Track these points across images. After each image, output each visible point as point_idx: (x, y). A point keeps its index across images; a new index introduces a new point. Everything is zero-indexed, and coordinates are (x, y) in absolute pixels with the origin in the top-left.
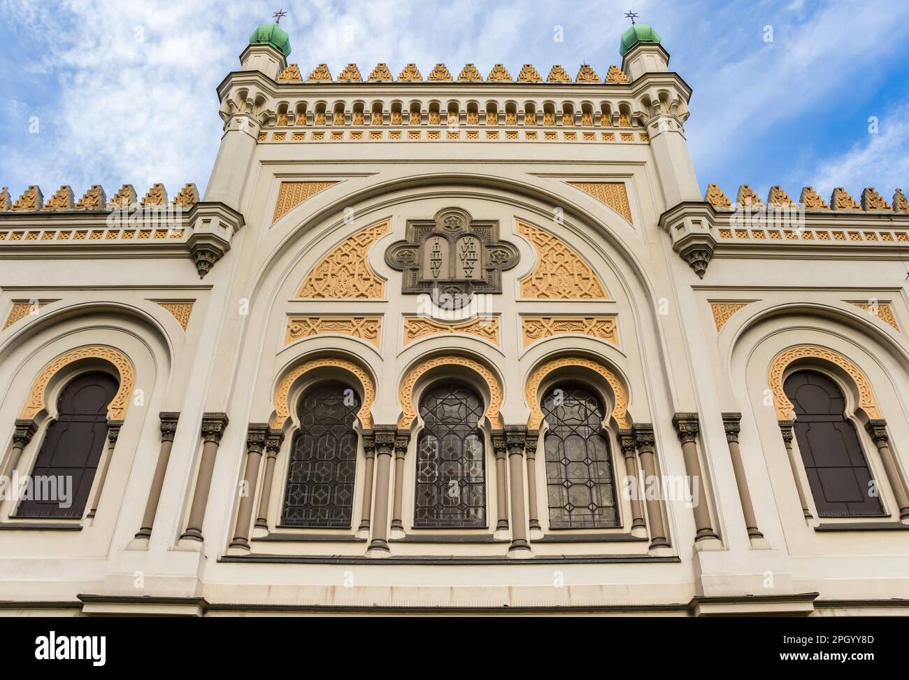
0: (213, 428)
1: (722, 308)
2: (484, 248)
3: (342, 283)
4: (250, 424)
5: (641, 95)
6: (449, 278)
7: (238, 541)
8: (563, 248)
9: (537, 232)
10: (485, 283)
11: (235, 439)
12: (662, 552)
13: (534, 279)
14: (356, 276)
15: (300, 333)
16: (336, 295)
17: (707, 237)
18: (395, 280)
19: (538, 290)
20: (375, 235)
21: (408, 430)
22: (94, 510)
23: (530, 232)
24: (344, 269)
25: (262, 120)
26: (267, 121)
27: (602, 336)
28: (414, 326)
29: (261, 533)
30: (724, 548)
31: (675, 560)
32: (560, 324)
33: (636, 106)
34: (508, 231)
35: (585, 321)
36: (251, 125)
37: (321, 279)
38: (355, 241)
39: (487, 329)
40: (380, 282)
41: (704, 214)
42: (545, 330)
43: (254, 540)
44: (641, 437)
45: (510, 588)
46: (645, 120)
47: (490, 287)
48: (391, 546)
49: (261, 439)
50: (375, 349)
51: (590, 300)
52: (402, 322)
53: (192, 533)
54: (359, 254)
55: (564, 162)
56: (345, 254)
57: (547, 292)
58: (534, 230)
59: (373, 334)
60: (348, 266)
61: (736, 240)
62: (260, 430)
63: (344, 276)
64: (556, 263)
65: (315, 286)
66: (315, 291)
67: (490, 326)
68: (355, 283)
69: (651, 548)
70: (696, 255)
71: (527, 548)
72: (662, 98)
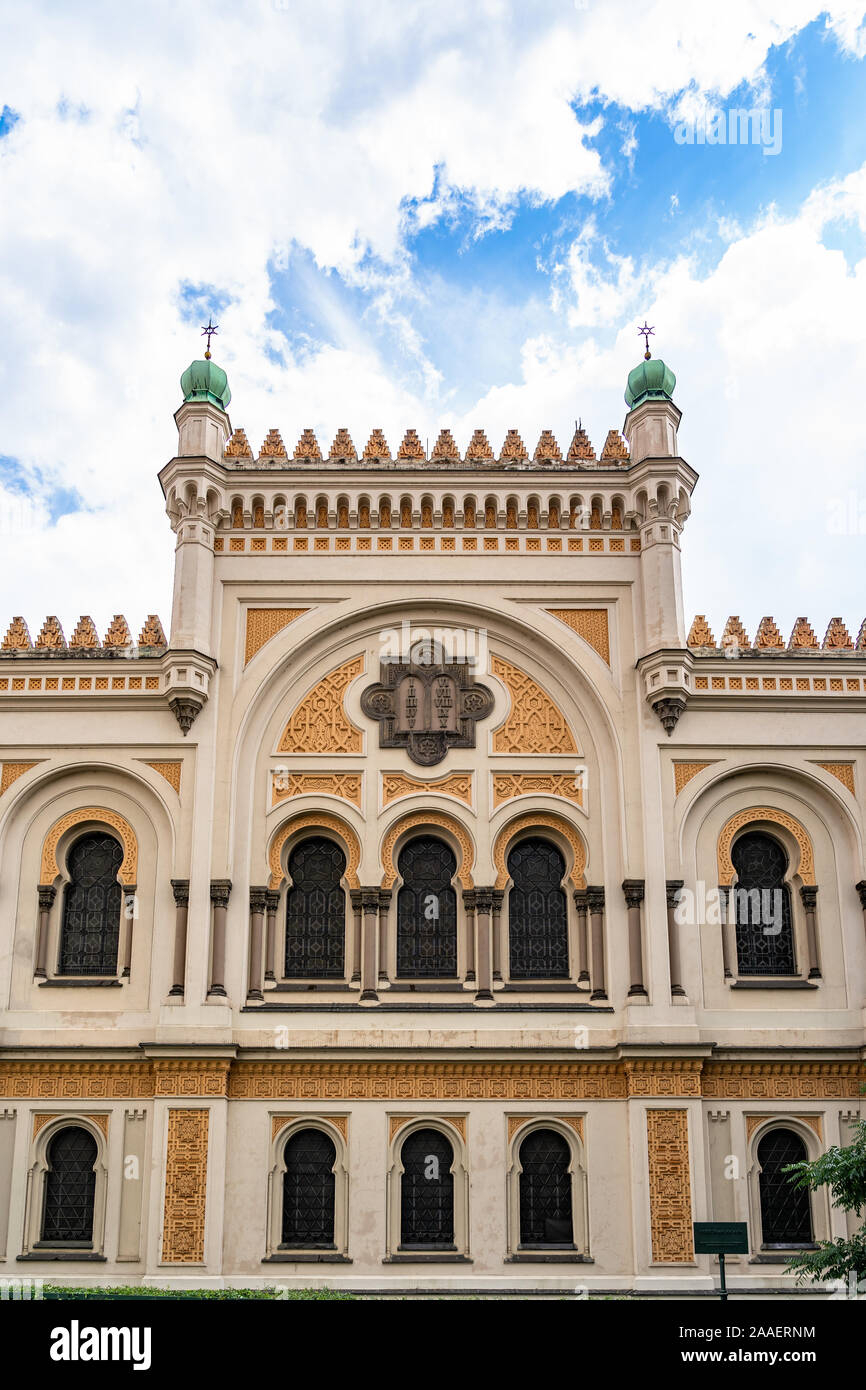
0: (220, 894)
1: (685, 769)
2: (459, 691)
3: (321, 734)
4: (251, 887)
5: (637, 488)
6: (425, 729)
7: (253, 993)
8: (538, 692)
9: (513, 672)
10: (457, 735)
11: (239, 906)
12: (601, 1003)
13: (507, 730)
14: (334, 725)
16: (316, 748)
17: (679, 690)
18: (371, 731)
19: (510, 743)
20: (349, 676)
21: (390, 890)
22: (128, 969)
23: (506, 672)
24: (321, 717)
25: (216, 522)
26: (221, 522)
27: (568, 795)
28: (393, 783)
29: (272, 985)
30: (649, 1003)
31: (609, 1010)
32: (530, 781)
33: (630, 504)
34: (481, 672)
35: (553, 779)
36: (205, 532)
37: (300, 730)
38: (330, 683)
39: (460, 787)
40: (356, 733)
41: (681, 663)
42: (514, 789)
43: (266, 991)
44: (593, 899)
45: (475, 1032)
46: (638, 523)
47: (464, 740)
48: (380, 995)
49: (262, 900)
50: (357, 809)
51: (560, 755)
52: (381, 779)
53: (216, 988)
54: (334, 698)
55: (545, 583)
56: (321, 700)
57: (518, 746)
58: (509, 669)
59: (354, 794)
60: (325, 714)
61: (711, 691)
62: (260, 892)
63: (321, 726)
64: (529, 710)
65: (295, 738)
66: (295, 744)
67: (463, 784)
68: (333, 734)
69: (592, 998)
70: (668, 709)
71: (490, 997)
72: (662, 491)
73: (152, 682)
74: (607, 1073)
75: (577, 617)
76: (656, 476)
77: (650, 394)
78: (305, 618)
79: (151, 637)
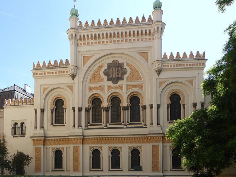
0: (80, 109)
1: (161, 83)
2: (121, 69)
3: (97, 79)
6: (115, 77)
7: (86, 126)
10: (120, 78)
13: (129, 76)
14: (99, 77)
15: (91, 90)
16: (96, 82)
17: (160, 68)
20: (101, 68)
21: (109, 107)
22: (66, 123)
23: (129, 65)
25: (77, 40)
27: (140, 88)
29: (90, 125)
30: (153, 126)
31: (147, 128)
32: (133, 86)
33: (152, 31)
34: (125, 66)
35: (137, 85)
38: (98, 69)
39: (121, 88)
40: (103, 78)
41: (160, 63)
44: (145, 107)
45: (123, 132)
46: (154, 34)
47: (122, 79)
48: (108, 126)
50: (103, 93)
51: (139, 81)
52: (107, 87)
53: (80, 126)
54: (99, 72)
55: (136, 48)
57: (131, 80)
59: (102, 90)
60: (97, 75)
61: (166, 67)
62: (87, 108)
64: (133, 73)
65: (92, 80)
69: (144, 125)
70: (158, 71)
71: (126, 126)
72: (158, 28)
73: (67, 72)
74: (146, 139)
75: (142, 54)
78: (93, 57)
79: (67, 63)
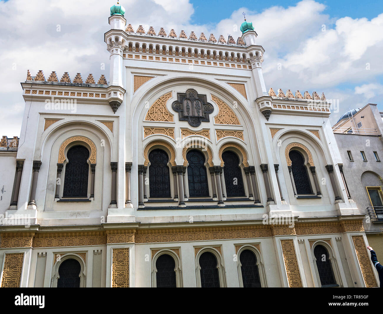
0: (129, 167)
1: (274, 131)
2: (202, 105)
3: (159, 115)
4: (138, 165)
5: (250, 52)
6: (193, 115)
7: (140, 203)
8: (226, 106)
9: (218, 100)
10: (203, 118)
11: (135, 171)
12: (258, 204)
13: (218, 117)
14: (163, 113)
15: (148, 133)
16: (158, 120)
17: (270, 108)
18: (176, 115)
19: (220, 121)
20: (167, 98)
22: (93, 195)
23: (216, 100)
24: (159, 110)
26: (125, 49)
27: (239, 137)
28: (184, 132)
29: (146, 200)
30: (275, 204)
31: (262, 207)
32: (227, 133)
33: (248, 56)
34: (209, 100)
35: (234, 132)
36: (121, 52)
37: (152, 114)
38: (161, 100)
39: (206, 134)
40: (171, 116)
41: (270, 100)
42: (223, 135)
43: (145, 202)
44: (251, 170)
45: (221, 215)
46: (250, 61)
47: (206, 119)
48: (186, 203)
49: (142, 169)
50: (173, 140)
51: (235, 125)
52: (181, 131)
53: (129, 201)
54: (163, 105)
55: (226, 76)
56: (159, 105)
57: (223, 122)
58: (217, 99)
59: (172, 135)
60: (160, 109)
61: (278, 109)
62: (142, 167)
63: (159, 113)
64: (224, 111)
65: (151, 116)
66: (151, 118)
67: (207, 133)
68: (164, 115)
69: (255, 203)
70: (267, 113)
71: (223, 203)
72: (257, 54)
73: (104, 95)
74: (265, 228)
75: (236, 86)
76: (255, 50)
77: (249, 29)
78: (153, 79)
79: (103, 81)
